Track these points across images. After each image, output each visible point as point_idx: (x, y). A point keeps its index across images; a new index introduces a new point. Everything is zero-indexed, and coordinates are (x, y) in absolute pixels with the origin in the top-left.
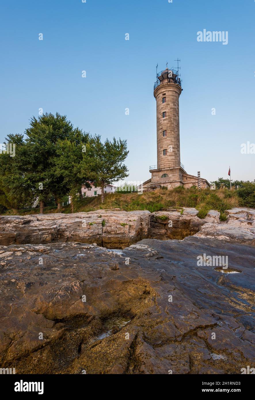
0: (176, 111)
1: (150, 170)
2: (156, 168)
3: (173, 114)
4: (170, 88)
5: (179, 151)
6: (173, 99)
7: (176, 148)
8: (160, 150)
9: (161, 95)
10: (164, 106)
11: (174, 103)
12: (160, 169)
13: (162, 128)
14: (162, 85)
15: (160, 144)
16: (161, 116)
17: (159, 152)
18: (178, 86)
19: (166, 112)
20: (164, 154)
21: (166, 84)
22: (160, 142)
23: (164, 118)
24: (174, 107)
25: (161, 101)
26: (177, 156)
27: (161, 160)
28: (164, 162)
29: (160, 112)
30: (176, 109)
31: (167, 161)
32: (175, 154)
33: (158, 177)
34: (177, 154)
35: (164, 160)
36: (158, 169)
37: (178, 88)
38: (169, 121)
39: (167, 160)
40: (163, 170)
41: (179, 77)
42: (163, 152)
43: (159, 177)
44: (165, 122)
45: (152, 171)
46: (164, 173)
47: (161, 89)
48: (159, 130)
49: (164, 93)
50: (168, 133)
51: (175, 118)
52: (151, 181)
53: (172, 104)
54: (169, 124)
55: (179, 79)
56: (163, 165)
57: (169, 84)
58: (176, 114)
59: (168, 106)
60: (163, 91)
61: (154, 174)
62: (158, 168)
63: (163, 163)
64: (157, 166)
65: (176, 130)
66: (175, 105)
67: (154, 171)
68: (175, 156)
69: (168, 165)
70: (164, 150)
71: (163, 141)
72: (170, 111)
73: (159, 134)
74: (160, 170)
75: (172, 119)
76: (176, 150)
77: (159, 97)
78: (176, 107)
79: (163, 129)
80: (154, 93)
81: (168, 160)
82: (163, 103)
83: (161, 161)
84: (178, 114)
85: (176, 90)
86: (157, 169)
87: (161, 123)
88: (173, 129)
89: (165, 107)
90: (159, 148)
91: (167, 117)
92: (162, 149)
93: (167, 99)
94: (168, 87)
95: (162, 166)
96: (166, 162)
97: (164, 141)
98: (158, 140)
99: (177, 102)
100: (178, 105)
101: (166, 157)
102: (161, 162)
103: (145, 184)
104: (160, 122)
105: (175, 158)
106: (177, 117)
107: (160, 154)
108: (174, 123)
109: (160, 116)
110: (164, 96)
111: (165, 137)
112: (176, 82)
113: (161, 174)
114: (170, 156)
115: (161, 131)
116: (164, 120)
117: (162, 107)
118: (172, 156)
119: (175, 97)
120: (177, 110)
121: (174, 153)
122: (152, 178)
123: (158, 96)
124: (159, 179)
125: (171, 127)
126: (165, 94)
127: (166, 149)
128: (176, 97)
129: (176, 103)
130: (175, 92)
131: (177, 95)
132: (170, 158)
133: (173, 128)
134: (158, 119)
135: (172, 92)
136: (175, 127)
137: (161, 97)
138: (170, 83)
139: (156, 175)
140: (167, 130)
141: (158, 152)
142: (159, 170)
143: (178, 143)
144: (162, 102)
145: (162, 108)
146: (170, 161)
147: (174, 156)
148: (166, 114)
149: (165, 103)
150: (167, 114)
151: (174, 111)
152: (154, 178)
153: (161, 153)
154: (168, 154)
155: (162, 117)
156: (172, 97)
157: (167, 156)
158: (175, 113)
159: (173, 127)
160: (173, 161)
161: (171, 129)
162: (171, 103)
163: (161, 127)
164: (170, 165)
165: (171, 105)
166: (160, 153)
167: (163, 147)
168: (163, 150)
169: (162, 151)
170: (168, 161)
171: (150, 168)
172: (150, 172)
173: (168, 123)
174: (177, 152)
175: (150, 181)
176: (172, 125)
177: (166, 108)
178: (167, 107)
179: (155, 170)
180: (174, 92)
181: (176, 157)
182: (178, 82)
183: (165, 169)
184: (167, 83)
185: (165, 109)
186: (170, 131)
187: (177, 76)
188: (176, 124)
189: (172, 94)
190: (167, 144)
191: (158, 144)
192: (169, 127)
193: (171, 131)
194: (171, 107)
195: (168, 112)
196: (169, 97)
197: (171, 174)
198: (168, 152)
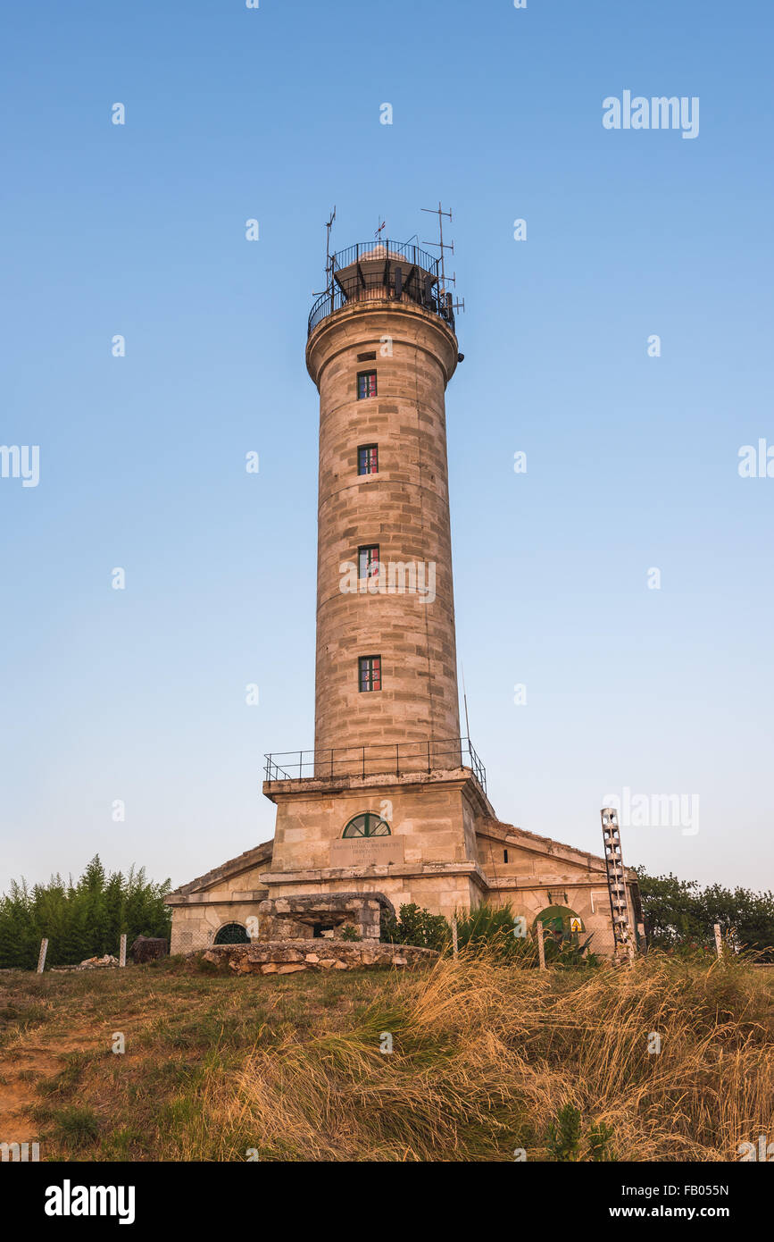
0: (431, 449)
1: (268, 784)
2: (309, 772)
3: (420, 465)
4: (399, 332)
5: (451, 674)
6: (416, 385)
7: (439, 659)
8: (340, 659)
9: (349, 359)
10: (368, 416)
11: (420, 404)
12: (333, 778)
13: (349, 533)
14: (358, 309)
15: (335, 623)
16: (350, 463)
17: (332, 670)
18: (440, 327)
19: (374, 446)
20: (361, 681)
21: (380, 305)
22: (336, 613)
23: (367, 478)
24: (422, 425)
25: (350, 388)
26: (443, 706)
27: (339, 721)
28: (361, 735)
29: (344, 445)
30: (430, 438)
31: (382, 727)
32: (431, 688)
33: (317, 831)
34: (440, 691)
35: (364, 722)
36: (324, 780)
37: (439, 337)
38: (395, 497)
39: (382, 721)
40: (354, 783)
41: (446, 287)
42: (356, 671)
43: (325, 834)
44: (373, 496)
45: (278, 792)
46: (362, 809)
47: (350, 329)
48: (335, 539)
49: (369, 348)
50: (387, 559)
51: (428, 484)
52: (268, 860)
53: (413, 412)
54: (393, 514)
55: (449, 295)
56: (354, 755)
57: (393, 306)
58: (434, 469)
59: (392, 415)
60: (359, 338)
61: (297, 809)
62: (326, 771)
63: (356, 741)
64: (310, 758)
65: (434, 549)
66: (430, 421)
67: (296, 787)
68: (432, 702)
69: (393, 753)
70: (362, 659)
71: (358, 605)
72: (398, 443)
73: (330, 562)
74: (339, 784)
75: (412, 490)
76: (436, 667)
77: (337, 369)
78: (432, 430)
79: (360, 534)
80: (309, 347)
81: (389, 721)
82: (360, 397)
83: (344, 725)
84: (443, 466)
85: (430, 346)
86: (317, 778)
87: (344, 504)
88: (414, 540)
89: (371, 420)
90: (333, 647)
91: (384, 475)
92: (351, 655)
93: (382, 382)
94: (392, 325)
95: (348, 763)
96: (377, 733)
97: (365, 605)
98: (327, 595)
99: (435, 406)
100: (443, 425)
101: (378, 700)
102: (340, 733)
103: (227, 879)
104: (343, 495)
105: (432, 713)
106: (438, 481)
107: (336, 681)
108: (425, 511)
109: (341, 465)
110: (367, 365)
112: (431, 305)
113: (341, 811)
114: (399, 696)
115: (343, 545)
116: (365, 487)
117: (355, 416)
118: (410, 697)
119: (429, 382)
120: (438, 445)
121: (425, 680)
122: (280, 835)
123: (331, 365)
124: (324, 844)
125: (407, 529)
126: (372, 356)
127: (378, 657)
128: (433, 380)
129: (432, 407)
130: (428, 353)
131: (435, 371)
132: (399, 711)
133: (420, 537)
134: (328, 479)
135: (412, 351)
136: (428, 534)
137: (350, 370)
138: (403, 307)
139: (306, 821)
140: (383, 544)
141: (326, 672)
142: (327, 787)
143: (447, 629)
144: (354, 395)
145: (353, 423)
146: (401, 733)
147: (422, 699)
148: (376, 457)
149: (369, 401)
150: (384, 458)
151: (421, 444)
152: (294, 835)
153: (344, 678)
154: (389, 684)
155: (353, 471)
156: (413, 376)
157: (385, 696)
158: (425, 459)
159: (419, 531)
160: (418, 735)
161: (407, 539)
162: (406, 405)
163: (343, 525)
164: (403, 753)
165: (408, 414)
166: (339, 674)
167: (354, 640)
168: (355, 656)
169: (348, 665)
170: (388, 732)
171: (268, 769)
172: (270, 796)
173: (390, 507)
174: (440, 679)
175: (261, 858)
176: (414, 522)
177: (378, 424)
178: (385, 419)
179: (304, 786)
180: (422, 356)
181: (438, 710)
182: (442, 311)
183: (370, 781)
184: (385, 302)
185: (374, 430)
186: (398, 553)
187: (435, 281)
188: (436, 521)
189: (413, 362)
190: (382, 625)
191: (321, 621)
192: (397, 527)
193: (404, 549)
194: (404, 424)
195: (387, 448)
196: (394, 374)
197: (409, 815)
198: (389, 672)
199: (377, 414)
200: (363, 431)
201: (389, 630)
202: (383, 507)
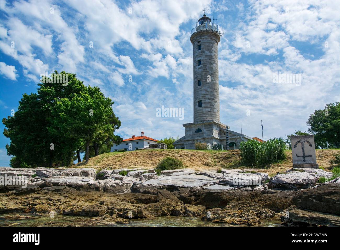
1: (184, 124)
3: (209, 62)
4: (204, 36)
6: (208, 46)
8: (196, 101)
10: (199, 54)
11: (209, 50)
13: (197, 77)
16: (197, 64)
18: (213, 32)
19: (201, 60)
20: (199, 105)
23: (199, 66)
25: (196, 49)
28: (199, 115)
29: (196, 60)
30: (212, 56)
33: (191, 132)
35: (199, 112)
37: (213, 34)
38: (204, 70)
39: (202, 112)
40: (196, 124)
42: (198, 103)
44: (200, 70)
46: (198, 128)
47: (196, 36)
49: (199, 40)
50: (203, 82)
53: (207, 52)
54: (204, 73)
57: (203, 31)
59: (203, 53)
60: (198, 38)
61: (188, 128)
65: (212, 78)
69: (203, 118)
72: (204, 59)
75: (207, 68)
76: (212, 101)
78: (210, 54)
81: (203, 112)
82: (198, 50)
87: (196, 72)
91: (202, 66)
93: (202, 47)
96: (201, 114)
97: (199, 91)
101: (201, 109)
102: (196, 115)
104: (196, 70)
108: (210, 71)
110: (199, 44)
111: (200, 87)
113: (194, 129)
114: (205, 107)
115: (196, 80)
116: (199, 68)
117: (197, 54)
118: (207, 107)
119: (211, 45)
121: (209, 104)
124: (193, 134)
126: (200, 42)
127: (201, 101)
128: (213, 43)
129: (212, 50)
130: (211, 38)
131: (213, 41)
132: (205, 110)
135: (207, 39)
139: (189, 130)
140: (202, 79)
143: (215, 93)
146: (205, 114)
147: (209, 107)
148: (201, 62)
151: (209, 58)
152: (188, 133)
153: (196, 105)
154: (203, 105)
156: (207, 44)
157: (202, 107)
162: (206, 50)
164: (205, 118)
167: (197, 98)
168: (198, 101)
170: (203, 114)
172: (184, 126)
173: (203, 72)
174: (213, 103)
176: (208, 74)
177: (201, 55)
178: (202, 54)
179: (189, 125)
181: (212, 109)
183: (199, 123)
185: (200, 57)
189: (208, 41)
192: (204, 76)
194: (206, 55)
195: (203, 60)
196: (204, 45)
197: (205, 128)
198: (203, 103)
199: (201, 53)
200: (198, 57)
201: (203, 95)
202: (202, 72)
